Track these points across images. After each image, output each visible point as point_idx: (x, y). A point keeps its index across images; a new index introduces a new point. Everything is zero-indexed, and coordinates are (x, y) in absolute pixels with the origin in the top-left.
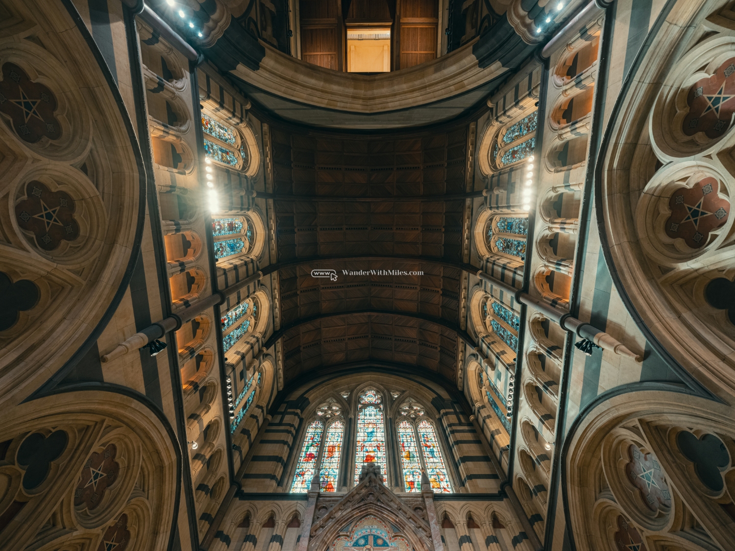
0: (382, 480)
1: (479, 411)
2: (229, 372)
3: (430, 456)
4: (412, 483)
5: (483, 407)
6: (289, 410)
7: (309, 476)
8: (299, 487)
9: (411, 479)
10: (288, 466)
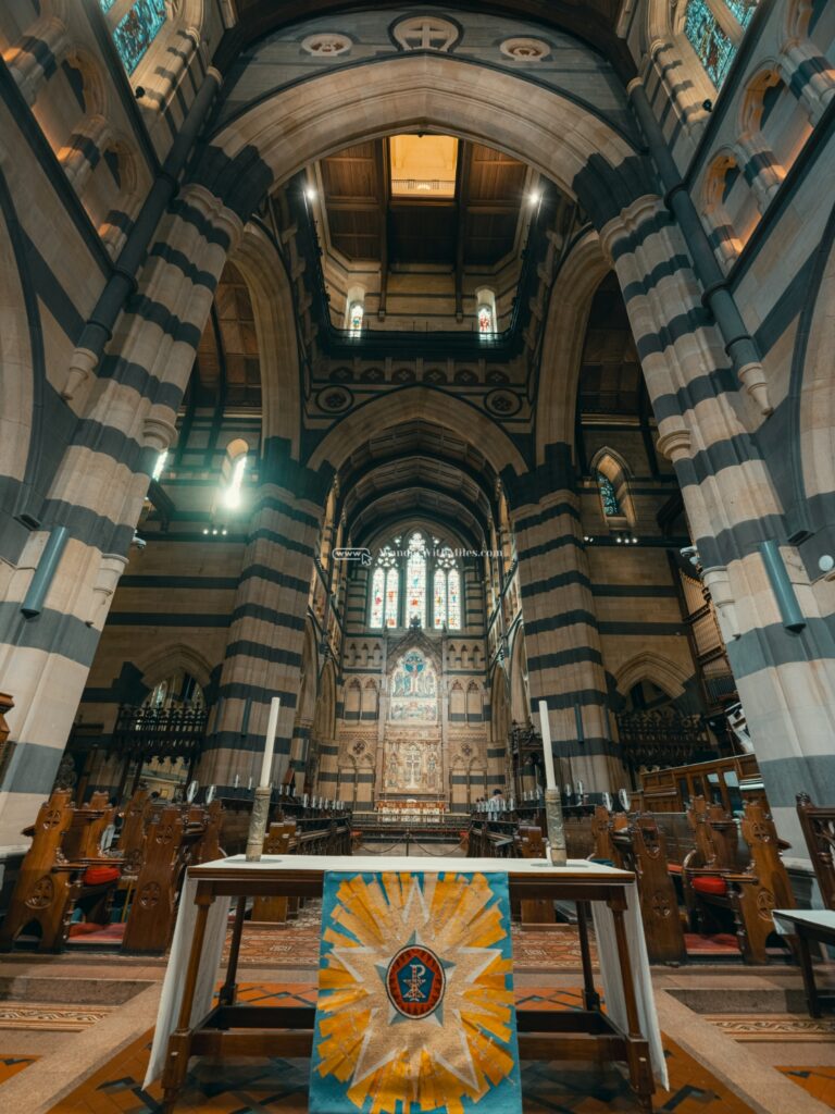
0: (421, 627)
3: (453, 601)
4: (439, 620)
7: (380, 615)
9: (438, 617)
10: (366, 611)
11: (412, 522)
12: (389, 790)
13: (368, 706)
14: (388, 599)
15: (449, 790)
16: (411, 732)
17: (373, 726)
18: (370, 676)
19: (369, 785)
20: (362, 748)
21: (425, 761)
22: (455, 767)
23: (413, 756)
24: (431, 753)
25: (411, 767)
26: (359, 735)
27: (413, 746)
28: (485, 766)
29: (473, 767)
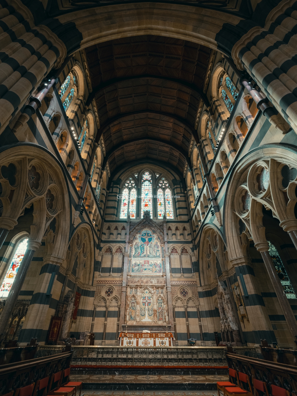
0: (150, 217)
1: (188, 191)
2: (95, 191)
3: (168, 204)
4: (160, 214)
5: (190, 190)
6: (115, 186)
7: (126, 212)
8: (123, 216)
9: (160, 213)
10: (117, 208)
11: (144, 166)
12: (129, 323)
13: (117, 264)
14: (131, 203)
15: (173, 322)
16: (145, 281)
17: (119, 277)
18: (118, 245)
19: (116, 319)
20: (112, 292)
21: (155, 301)
22: (177, 305)
23: (147, 297)
24: (159, 295)
25: (146, 305)
26: (110, 283)
27: (147, 290)
28: (197, 304)
29: (189, 305)
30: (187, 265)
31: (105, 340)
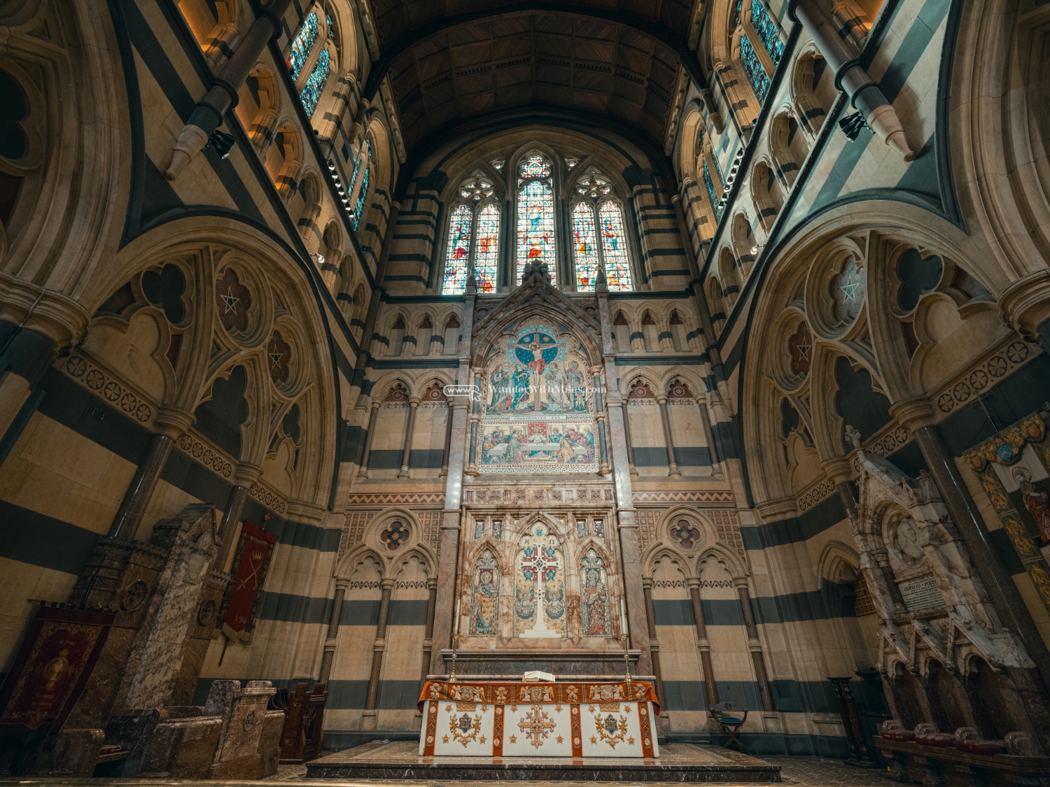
0: (549, 279)
1: (686, 190)
2: (327, 152)
3: (612, 248)
4: (586, 280)
5: (694, 184)
6: (422, 192)
7: (462, 275)
8: (453, 287)
9: (584, 275)
10: (434, 265)
11: (523, 133)
12: (470, 645)
13: (426, 437)
14: (479, 249)
15: (647, 642)
16: (531, 492)
17: (435, 481)
18: (432, 373)
19: (420, 630)
20: (406, 534)
21: (573, 560)
22: (658, 577)
23: (539, 550)
24: (587, 541)
25: (536, 579)
26: (398, 501)
27: (539, 524)
28: (740, 571)
29: (708, 576)
30: (691, 436)
31: (375, 708)
